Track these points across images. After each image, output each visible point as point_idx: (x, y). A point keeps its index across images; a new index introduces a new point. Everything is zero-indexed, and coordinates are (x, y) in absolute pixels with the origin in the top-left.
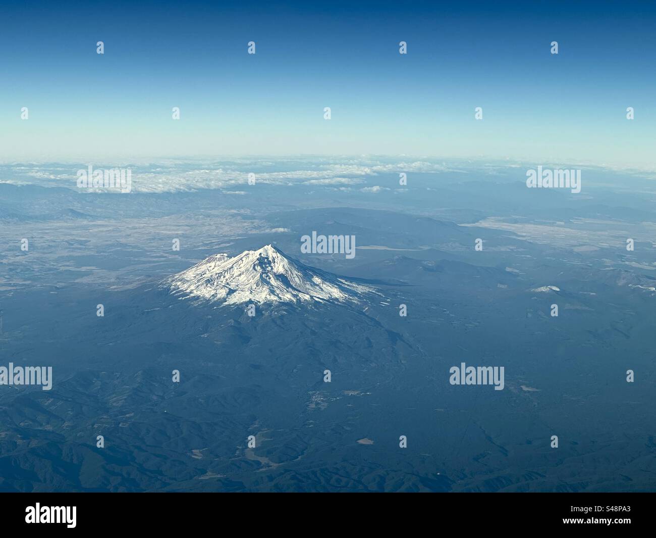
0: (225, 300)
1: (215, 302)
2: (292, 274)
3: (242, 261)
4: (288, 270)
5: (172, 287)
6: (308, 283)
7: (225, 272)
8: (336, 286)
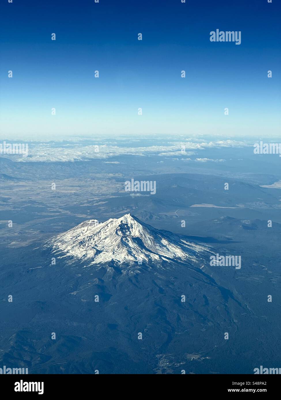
0: (93, 259)
1: (85, 261)
2: (146, 237)
3: (108, 227)
4: (142, 234)
5: (54, 247)
6: (158, 244)
7: (95, 235)
8: (179, 247)
